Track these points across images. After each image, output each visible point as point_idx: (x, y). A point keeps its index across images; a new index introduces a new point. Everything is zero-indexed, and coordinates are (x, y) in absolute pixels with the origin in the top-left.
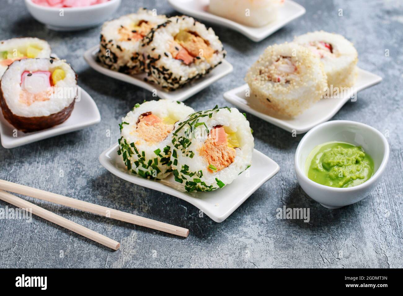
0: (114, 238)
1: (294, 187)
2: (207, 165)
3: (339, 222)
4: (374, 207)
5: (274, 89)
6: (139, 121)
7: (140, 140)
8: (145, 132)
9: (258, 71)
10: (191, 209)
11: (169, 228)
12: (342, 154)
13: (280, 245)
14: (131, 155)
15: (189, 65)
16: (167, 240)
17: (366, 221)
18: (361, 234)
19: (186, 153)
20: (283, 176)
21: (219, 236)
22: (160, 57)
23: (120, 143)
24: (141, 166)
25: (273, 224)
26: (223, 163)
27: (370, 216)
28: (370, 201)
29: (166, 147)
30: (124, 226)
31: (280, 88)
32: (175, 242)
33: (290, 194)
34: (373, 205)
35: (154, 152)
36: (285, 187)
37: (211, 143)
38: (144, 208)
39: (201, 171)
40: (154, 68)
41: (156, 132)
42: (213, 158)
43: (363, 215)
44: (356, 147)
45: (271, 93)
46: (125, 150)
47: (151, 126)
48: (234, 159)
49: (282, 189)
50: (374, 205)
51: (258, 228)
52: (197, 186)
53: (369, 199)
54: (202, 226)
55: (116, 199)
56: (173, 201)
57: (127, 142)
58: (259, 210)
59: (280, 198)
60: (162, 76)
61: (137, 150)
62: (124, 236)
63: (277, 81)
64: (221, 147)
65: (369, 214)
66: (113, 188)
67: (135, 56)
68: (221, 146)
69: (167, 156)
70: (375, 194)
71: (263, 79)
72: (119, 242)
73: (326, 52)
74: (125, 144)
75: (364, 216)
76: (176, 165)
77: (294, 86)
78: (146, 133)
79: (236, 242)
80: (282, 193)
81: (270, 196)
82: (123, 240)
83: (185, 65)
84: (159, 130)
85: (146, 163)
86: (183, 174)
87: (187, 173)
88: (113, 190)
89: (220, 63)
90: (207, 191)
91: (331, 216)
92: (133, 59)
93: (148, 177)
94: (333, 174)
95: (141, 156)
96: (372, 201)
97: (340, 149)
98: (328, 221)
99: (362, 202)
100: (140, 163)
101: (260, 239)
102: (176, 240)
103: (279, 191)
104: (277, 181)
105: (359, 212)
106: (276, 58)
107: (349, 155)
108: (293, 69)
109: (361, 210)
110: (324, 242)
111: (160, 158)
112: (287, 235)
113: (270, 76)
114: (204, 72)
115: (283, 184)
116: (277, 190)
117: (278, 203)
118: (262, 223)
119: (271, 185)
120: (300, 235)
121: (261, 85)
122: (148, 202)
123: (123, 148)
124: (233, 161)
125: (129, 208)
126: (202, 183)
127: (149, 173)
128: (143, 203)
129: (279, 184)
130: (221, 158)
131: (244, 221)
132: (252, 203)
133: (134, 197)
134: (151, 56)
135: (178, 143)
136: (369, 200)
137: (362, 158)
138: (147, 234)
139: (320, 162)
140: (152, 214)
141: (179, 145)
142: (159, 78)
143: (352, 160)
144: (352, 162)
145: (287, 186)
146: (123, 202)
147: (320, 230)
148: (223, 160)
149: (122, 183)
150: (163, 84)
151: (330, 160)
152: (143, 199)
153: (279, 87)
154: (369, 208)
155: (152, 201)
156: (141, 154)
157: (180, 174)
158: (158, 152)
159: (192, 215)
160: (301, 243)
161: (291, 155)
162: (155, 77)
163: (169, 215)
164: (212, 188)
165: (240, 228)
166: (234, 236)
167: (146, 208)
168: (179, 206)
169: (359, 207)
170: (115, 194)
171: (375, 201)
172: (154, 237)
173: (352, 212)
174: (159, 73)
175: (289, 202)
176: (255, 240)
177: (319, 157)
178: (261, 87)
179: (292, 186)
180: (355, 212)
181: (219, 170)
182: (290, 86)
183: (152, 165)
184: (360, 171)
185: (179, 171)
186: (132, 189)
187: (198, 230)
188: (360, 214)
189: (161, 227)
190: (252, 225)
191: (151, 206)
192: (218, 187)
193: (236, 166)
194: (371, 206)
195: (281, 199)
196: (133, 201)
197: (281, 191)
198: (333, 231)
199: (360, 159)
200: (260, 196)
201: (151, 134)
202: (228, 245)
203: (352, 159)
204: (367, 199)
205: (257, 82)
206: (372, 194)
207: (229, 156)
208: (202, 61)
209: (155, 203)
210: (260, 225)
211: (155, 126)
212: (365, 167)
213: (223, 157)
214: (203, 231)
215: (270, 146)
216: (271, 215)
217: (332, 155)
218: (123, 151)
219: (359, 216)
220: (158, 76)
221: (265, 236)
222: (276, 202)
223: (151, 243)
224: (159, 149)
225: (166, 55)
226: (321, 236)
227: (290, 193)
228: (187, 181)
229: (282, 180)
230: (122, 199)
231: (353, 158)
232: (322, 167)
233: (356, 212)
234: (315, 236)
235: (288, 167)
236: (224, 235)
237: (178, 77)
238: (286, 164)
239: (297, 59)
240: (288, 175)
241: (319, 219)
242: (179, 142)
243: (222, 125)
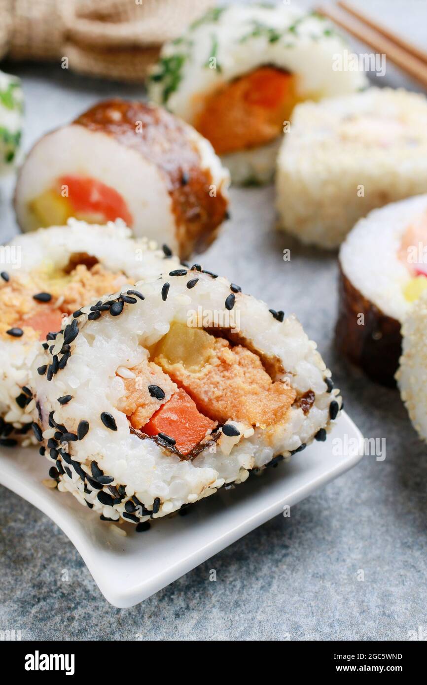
15: (194, 455)
22: (84, 428)
40: (69, 459)
83: (178, 455)
134: (59, 420)
225: (109, 422)
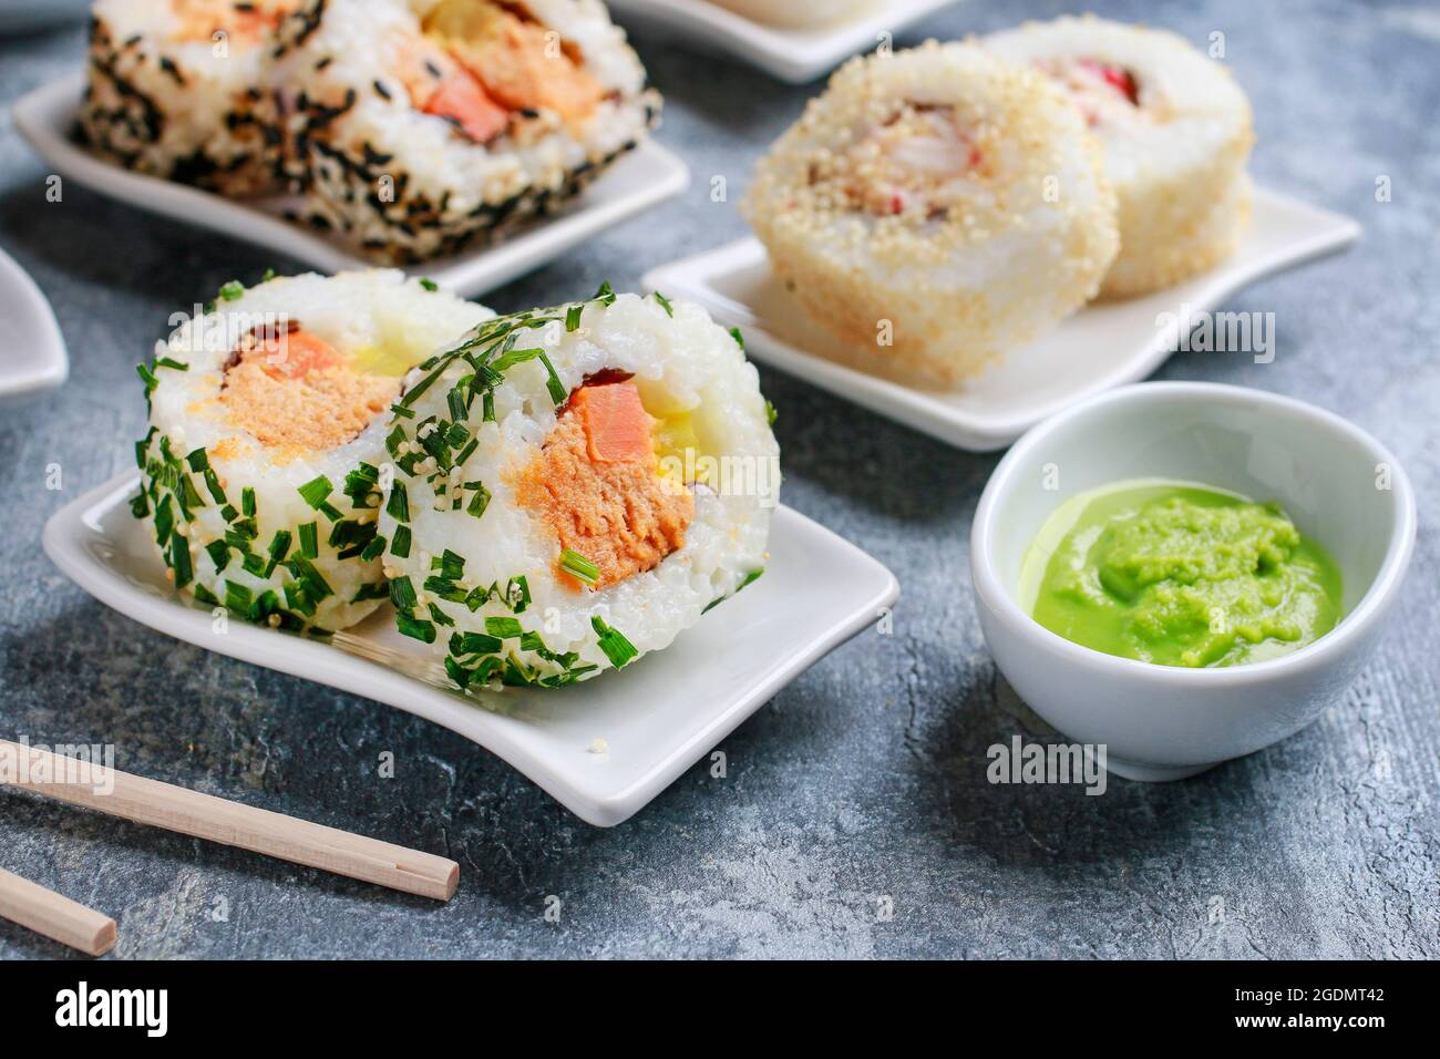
0: (92, 900)
1: (965, 685)
2: (552, 553)
3: (1182, 840)
4: (1347, 776)
5: (875, 246)
6: (237, 359)
7: (233, 439)
8: (262, 405)
9: (803, 170)
10: (474, 774)
11: (360, 855)
12: (1193, 530)
13: (904, 940)
14: (193, 511)
15: (490, 144)
16: (352, 910)
17: (1310, 839)
18: (1289, 896)
19: (451, 495)
20: (913, 635)
21: (606, 897)
22: (351, 98)
23: (141, 460)
24: (236, 570)
25: (868, 847)
26: (632, 551)
27: (1327, 813)
28: (1326, 747)
29: (358, 468)
30: (144, 849)
31: (905, 239)
32: (390, 920)
33: (947, 715)
34: (1342, 765)
35: (301, 491)
36: (924, 683)
37: (572, 451)
38: (248, 766)
39: (522, 581)
40: (327, 151)
41: (315, 404)
42: (583, 521)
43: (1296, 811)
44: (1258, 503)
45: (861, 263)
46: (163, 491)
47: (291, 382)
48: (687, 533)
49: (909, 691)
50: (1344, 765)
51: (793, 861)
52: (502, 656)
53: (1322, 740)
54: (525, 849)
55: (115, 726)
56: (388, 739)
57: (172, 448)
58: (802, 782)
59: (902, 732)
60: (361, 190)
61: (220, 483)
62: (141, 894)
63: (888, 209)
64: (622, 474)
65: (1323, 806)
66: (105, 677)
67: (240, 109)
68: (624, 467)
69: (361, 517)
70: (1347, 721)
71: (825, 202)
72: (118, 917)
73: (1112, 104)
74: (163, 463)
75: (1302, 815)
76: (406, 556)
77: (966, 231)
78: (265, 407)
79: (687, 925)
80: (910, 708)
81: (853, 720)
82: (134, 911)
83: (470, 139)
84: (330, 397)
85: (262, 547)
86: (434, 597)
87: (454, 589)
88: (106, 687)
89: (630, 146)
90: (553, 680)
91: (1142, 813)
92: (235, 122)
93: (272, 620)
94: (1154, 615)
95: (237, 515)
96: (1335, 749)
97: (1179, 509)
98: (1132, 836)
99: (1288, 753)
100: (232, 550)
101: (803, 914)
102: (396, 913)
103: (895, 703)
104: (884, 657)
105: (1274, 797)
106: (883, 111)
107: (1225, 533)
108: (964, 159)
109: (1283, 788)
110: (1113, 930)
111: (327, 526)
112: (934, 897)
113: (859, 188)
114: (555, 181)
115: (914, 671)
116: (884, 694)
117: (890, 753)
118: (815, 840)
119: (857, 671)
120: (997, 896)
121: (816, 227)
122: (268, 742)
123: (158, 481)
124: (679, 541)
125: (178, 765)
126: (526, 637)
127: (276, 601)
128: (247, 745)
129: (893, 671)
130: (622, 524)
131: (727, 832)
132: (768, 750)
133: (203, 719)
134: (314, 96)
135: (415, 447)
136: (1321, 745)
137: (1287, 552)
138: (256, 885)
139: (1087, 564)
140: (284, 794)
141: (420, 458)
142: (350, 198)
143: (1239, 555)
144: (1241, 565)
145: (935, 677)
146: (148, 737)
147: (1091, 873)
148: (628, 536)
149: (149, 657)
150: (366, 226)
151: (1136, 552)
152: (248, 728)
153: (895, 237)
154: (1322, 782)
155: (288, 736)
156: (238, 504)
157: (420, 598)
158: (317, 493)
159: (476, 803)
160: (1000, 933)
161: (951, 548)
162: (328, 194)
163: (369, 799)
164: (574, 665)
165: (709, 863)
166: (678, 897)
167: (259, 769)
168: (416, 760)
169: (1275, 773)
170: (113, 700)
171: (1350, 748)
172: (286, 897)
173: (1243, 796)
174: (346, 178)
175: (942, 747)
176: (780, 918)
177: (1084, 543)
178: (818, 236)
179: (958, 680)
180: (1257, 797)
181: (611, 580)
182: (948, 230)
183: (288, 557)
184: (1281, 606)
185: (418, 583)
186: (199, 681)
187: (503, 866)
188: (1280, 805)
189: (326, 848)
190: (766, 851)
191: (282, 758)
192: (605, 662)
193: (695, 570)
194: (1331, 772)
195: (907, 736)
196: (199, 732)
197: (906, 702)
198: (1154, 879)
199: (1276, 554)
200: (805, 720)
201: (291, 415)
202: (646, 937)
203: (1242, 551)
204: (1311, 742)
205: (798, 214)
206: (1332, 718)
207: (660, 520)
208: (546, 132)
209: (305, 747)
210: (804, 850)
211: (313, 382)
212: (1301, 589)
213: (631, 520)
214: (527, 872)
215: (854, 508)
216: (857, 807)
217: (1147, 536)
218: (156, 497)
219: (1277, 814)
220: (342, 190)
221: (827, 899)
222: (880, 747)
223: (272, 924)
224: (322, 480)
225: (381, 91)
226: (1098, 902)
227: (945, 710)
228: (455, 634)
229: (912, 653)
230: (146, 724)
231: (1247, 548)
232: (1098, 589)
233: (1261, 795)
234: (1068, 903)
235: (935, 597)
236: (632, 894)
237: (434, 195)
238: (926, 586)
239: (980, 110)
240: (939, 633)
241: (1089, 828)
242: (419, 440)
243: (628, 371)
